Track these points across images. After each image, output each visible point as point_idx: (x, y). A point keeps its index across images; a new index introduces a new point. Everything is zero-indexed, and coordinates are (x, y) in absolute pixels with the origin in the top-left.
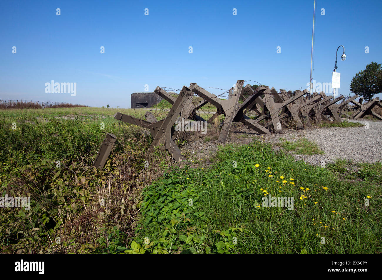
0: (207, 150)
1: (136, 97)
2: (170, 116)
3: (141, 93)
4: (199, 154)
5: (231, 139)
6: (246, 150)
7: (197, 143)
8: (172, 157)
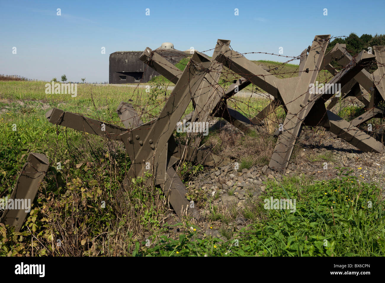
0: (242, 188)
1: (119, 60)
2: (166, 114)
3: (130, 53)
4: (225, 198)
5: (296, 164)
6: (321, 198)
7: (224, 171)
8: (167, 201)
